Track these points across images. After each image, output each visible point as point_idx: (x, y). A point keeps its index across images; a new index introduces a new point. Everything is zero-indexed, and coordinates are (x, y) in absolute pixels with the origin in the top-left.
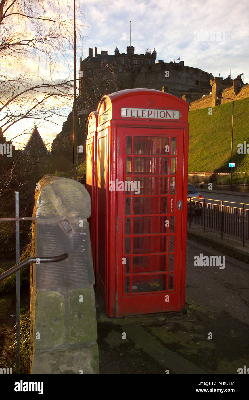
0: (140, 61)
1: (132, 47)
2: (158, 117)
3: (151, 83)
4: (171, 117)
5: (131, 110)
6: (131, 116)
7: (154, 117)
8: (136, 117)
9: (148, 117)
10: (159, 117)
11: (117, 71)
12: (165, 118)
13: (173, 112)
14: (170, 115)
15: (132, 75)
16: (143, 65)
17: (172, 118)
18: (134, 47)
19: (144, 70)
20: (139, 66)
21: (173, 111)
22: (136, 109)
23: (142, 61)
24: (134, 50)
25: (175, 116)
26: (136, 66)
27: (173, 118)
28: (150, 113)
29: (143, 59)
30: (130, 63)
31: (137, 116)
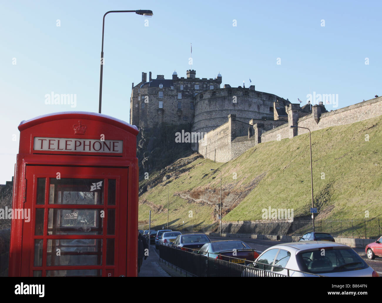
0: (203, 86)
1: (193, 70)
2: (90, 150)
3: (216, 111)
4: (110, 149)
5: (50, 141)
6: (49, 148)
7: (84, 150)
8: (56, 150)
9: (75, 149)
10: (92, 151)
11: (176, 97)
12: (101, 151)
13: (114, 143)
14: (109, 147)
15: (193, 102)
16: (206, 91)
17: (112, 151)
18: (195, 71)
19: (207, 96)
20: (201, 91)
21: (114, 141)
22: (57, 139)
23: (205, 86)
24: (195, 74)
25: (116, 149)
26: (198, 91)
27: (114, 150)
28: (78, 144)
29: (206, 84)
30: (191, 88)
31: (58, 149)
